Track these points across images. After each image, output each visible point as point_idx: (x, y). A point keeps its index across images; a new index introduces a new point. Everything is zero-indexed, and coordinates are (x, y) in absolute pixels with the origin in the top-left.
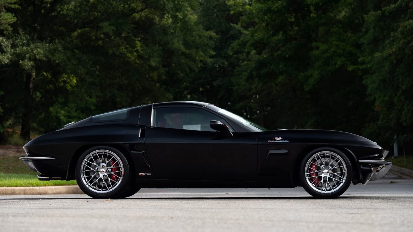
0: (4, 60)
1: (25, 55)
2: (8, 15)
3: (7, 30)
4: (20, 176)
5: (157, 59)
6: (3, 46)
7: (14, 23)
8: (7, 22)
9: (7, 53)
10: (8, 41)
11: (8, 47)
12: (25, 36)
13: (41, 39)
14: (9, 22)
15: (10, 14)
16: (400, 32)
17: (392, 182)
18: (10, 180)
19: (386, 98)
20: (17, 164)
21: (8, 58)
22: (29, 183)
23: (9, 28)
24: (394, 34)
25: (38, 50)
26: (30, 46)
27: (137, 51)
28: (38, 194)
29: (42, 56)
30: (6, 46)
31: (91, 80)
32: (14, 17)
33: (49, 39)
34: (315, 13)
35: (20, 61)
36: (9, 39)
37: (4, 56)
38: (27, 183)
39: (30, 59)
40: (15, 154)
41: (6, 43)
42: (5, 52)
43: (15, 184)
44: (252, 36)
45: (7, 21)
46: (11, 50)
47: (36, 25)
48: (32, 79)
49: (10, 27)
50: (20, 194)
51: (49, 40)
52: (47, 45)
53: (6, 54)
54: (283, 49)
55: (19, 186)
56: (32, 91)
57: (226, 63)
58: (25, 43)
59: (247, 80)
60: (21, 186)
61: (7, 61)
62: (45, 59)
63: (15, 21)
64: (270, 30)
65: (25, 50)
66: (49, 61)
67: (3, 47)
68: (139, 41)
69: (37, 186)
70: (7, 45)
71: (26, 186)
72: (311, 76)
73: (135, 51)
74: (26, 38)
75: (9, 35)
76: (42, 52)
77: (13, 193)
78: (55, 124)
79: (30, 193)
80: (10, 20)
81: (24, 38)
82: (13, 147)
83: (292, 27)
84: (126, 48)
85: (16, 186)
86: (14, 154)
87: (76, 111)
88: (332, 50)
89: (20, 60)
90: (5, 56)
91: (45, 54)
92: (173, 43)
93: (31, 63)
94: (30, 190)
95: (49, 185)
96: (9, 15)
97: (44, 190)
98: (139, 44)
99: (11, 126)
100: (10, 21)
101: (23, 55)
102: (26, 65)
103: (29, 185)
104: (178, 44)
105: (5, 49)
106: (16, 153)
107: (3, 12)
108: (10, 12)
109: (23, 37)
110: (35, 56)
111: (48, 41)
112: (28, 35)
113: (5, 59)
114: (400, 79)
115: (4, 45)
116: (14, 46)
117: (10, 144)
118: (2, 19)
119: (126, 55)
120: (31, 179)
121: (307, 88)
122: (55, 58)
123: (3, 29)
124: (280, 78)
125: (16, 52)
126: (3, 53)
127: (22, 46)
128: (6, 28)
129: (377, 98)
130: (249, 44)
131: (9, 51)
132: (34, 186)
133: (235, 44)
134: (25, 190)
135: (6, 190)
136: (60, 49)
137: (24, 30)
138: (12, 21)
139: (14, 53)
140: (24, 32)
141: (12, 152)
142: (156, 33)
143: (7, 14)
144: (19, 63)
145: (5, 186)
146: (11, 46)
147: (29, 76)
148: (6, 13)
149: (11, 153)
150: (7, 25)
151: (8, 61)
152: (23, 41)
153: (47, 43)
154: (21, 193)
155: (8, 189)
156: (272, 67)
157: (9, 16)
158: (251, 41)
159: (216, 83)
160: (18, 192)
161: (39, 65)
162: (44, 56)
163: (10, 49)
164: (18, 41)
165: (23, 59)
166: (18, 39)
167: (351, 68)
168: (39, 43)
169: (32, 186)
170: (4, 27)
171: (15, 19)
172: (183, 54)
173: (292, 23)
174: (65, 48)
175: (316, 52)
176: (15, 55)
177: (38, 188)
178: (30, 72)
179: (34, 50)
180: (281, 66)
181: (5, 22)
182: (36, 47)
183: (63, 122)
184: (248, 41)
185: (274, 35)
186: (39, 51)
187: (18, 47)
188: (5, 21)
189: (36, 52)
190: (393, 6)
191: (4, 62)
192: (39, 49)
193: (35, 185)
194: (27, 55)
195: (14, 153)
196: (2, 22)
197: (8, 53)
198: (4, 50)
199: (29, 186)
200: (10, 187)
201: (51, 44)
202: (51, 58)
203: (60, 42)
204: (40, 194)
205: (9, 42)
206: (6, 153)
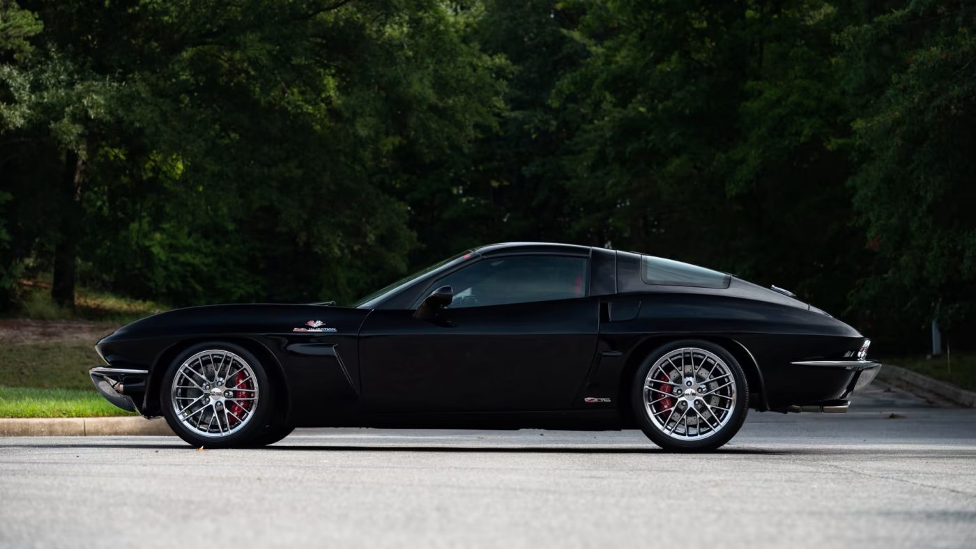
0: (14, 120)
1: (63, 109)
2: (24, 17)
3: (21, 52)
4: (44, 392)
5: (372, 121)
6: (13, 86)
7: (37, 36)
8: (22, 33)
9: (20, 104)
10: (24, 75)
11: (24, 89)
12: (64, 65)
13: (102, 70)
14: (26, 33)
15: (28, 13)
16: (912, 73)
17: (892, 416)
18: (20, 402)
19: (894, 221)
20: (42, 364)
21: (23, 116)
22: (60, 411)
23: (26, 45)
24: (900, 77)
25: (92, 98)
26: (74, 87)
27: (328, 101)
28: (81, 435)
29: (102, 111)
30: (20, 88)
31: (216, 168)
32: (37, 19)
33: (121, 70)
34: (756, 10)
35: (50, 124)
36: (27, 71)
37: (13, 112)
38: (55, 410)
39: (75, 119)
40: (38, 340)
41: (19, 80)
42: (16, 102)
43: (29, 412)
44: (608, 62)
45: (20, 32)
46: (31, 97)
47: (90, 37)
48: (80, 163)
49: (28, 43)
50: (40, 433)
51: (120, 73)
52: (115, 84)
53: (17, 106)
54: (679, 95)
55: (39, 417)
56: (79, 191)
57: (554, 123)
58: (62, 79)
59: (593, 168)
60: (42, 417)
61: (20, 122)
62: (108, 118)
63: (38, 32)
64: (649, 48)
65: (62, 98)
66: (120, 121)
67: (12, 89)
68: (333, 76)
69: (79, 417)
70: (21, 84)
71: (54, 417)
72: (743, 161)
73: (323, 101)
74: (66, 70)
75: (27, 61)
76: (103, 102)
77: (25, 432)
78: (138, 265)
79: (62, 431)
80: (29, 28)
81: (60, 68)
82: (34, 324)
83: (703, 43)
84: (302, 93)
85: (33, 416)
86: (35, 340)
87: (189, 235)
88: (790, 99)
89: (52, 122)
90: (16, 110)
91: (110, 106)
92: (410, 84)
93: (77, 129)
94: (62, 424)
95: (106, 414)
96: (26, 16)
97: (93, 425)
98: (331, 83)
99: (31, 273)
100: (29, 31)
101: (58, 108)
102: (63, 132)
103: (61, 415)
104: (420, 86)
105: (16, 95)
106: (40, 337)
107: (11, 9)
108: (29, 10)
109: (58, 65)
110: (87, 112)
111: (117, 75)
112: (71, 61)
113: (17, 118)
114: (922, 177)
115: (14, 84)
116: (37, 87)
117: (27, 315)
118: (11, 26)
119: (302, 109)
120: (66, 401)
121: (732, 190)
122: (132, 117)
123: (12, 49)
124: (674, 165)
125: (41, 101)
126: (11, 104)
127: (57, 87)
128: (19, 46)
129: (873, 219)
130: (597, 82)
131: (26, 98)
132: (72, 417)
133: (566, 81)
134: (51, 425)
135: (9, 424)
136: (143, 95)
137: (61, 48)
138: (32, 31)
139: (38, 104)
140: (60, 55)
141: (30, 334)
142: (369, 59)
143: (22, 13)
144: (49, 126)
145: (8, 415)
146: (29, 88)
147: (73, 157)
148: (19, 10)
149: (29, 337)
150: (22, 38)
151: (22, 121)
152: (59, 75)
153: (113, 79)
154: (42, 432)
155: (13, 423)
156: (652, 137)
157: (25, 20)
158: (604, 76)
159: (526, 171)
160: (37, 428)
161: (95, 133)
162: (108, 111)
163: (28, 93)
164: (47, 75)
165: (58, 119)
166: (46, 72)
167: (832, 144)
168: (96, 80)
169: (68, 417)
170: (13, 44)
171: (39, 28)
172: (433, 108)
173: (701, 34)
174: (158, 93)
175: (752, 105)
176: (39, 109)
177: (80, 421)
178: (74, 148)
179: (85, 98)
180: (672, 135)
181: (15, 33)
182: (88, 91)
183: (157, 262)
184: (596, 76)
185: (657, 60)
186: (96, 100)
187: (47, 88)
188: (17, 30)
189: (87, 102)
190: (898, 14)
191: (14, 126)
192: (95, 95)
193: (74, 414)
194: (67, 109)
195: (35, 337)
196: (10, 33)
197: (22, 105)
198: (15, 97)
199: (60, 417)
200: (18, 417)
201: (124, 83)
202: (123, 117)
203: (144, 80)
204: (85, 435)
205: (24, 77)
206: (16, 337)
